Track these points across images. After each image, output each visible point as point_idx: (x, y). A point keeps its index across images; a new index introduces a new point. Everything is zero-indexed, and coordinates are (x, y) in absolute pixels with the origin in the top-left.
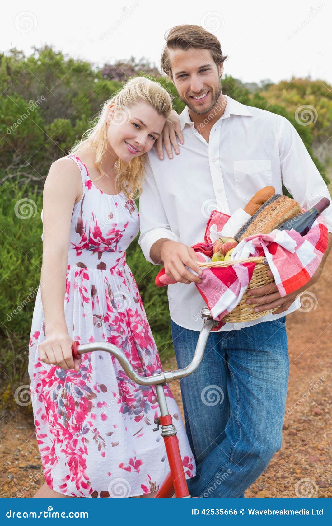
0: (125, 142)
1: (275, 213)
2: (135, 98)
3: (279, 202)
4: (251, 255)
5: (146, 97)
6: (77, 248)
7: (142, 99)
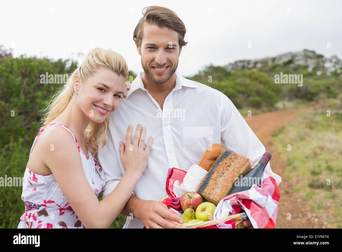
0: (95, 106)
1: (232, 169)
2: (94, 66)
3: (231, 159)
4: (230, 214)
5: (104, 63)
6: (61, 210)
7: (101, 65)
